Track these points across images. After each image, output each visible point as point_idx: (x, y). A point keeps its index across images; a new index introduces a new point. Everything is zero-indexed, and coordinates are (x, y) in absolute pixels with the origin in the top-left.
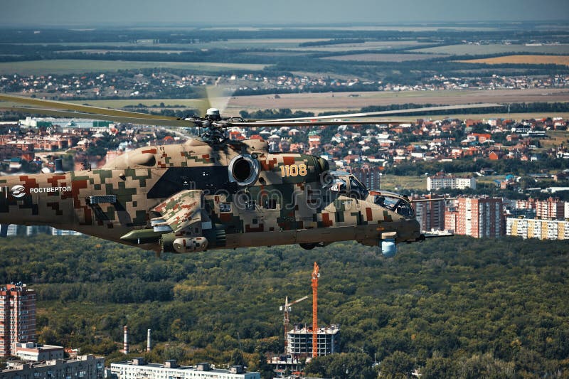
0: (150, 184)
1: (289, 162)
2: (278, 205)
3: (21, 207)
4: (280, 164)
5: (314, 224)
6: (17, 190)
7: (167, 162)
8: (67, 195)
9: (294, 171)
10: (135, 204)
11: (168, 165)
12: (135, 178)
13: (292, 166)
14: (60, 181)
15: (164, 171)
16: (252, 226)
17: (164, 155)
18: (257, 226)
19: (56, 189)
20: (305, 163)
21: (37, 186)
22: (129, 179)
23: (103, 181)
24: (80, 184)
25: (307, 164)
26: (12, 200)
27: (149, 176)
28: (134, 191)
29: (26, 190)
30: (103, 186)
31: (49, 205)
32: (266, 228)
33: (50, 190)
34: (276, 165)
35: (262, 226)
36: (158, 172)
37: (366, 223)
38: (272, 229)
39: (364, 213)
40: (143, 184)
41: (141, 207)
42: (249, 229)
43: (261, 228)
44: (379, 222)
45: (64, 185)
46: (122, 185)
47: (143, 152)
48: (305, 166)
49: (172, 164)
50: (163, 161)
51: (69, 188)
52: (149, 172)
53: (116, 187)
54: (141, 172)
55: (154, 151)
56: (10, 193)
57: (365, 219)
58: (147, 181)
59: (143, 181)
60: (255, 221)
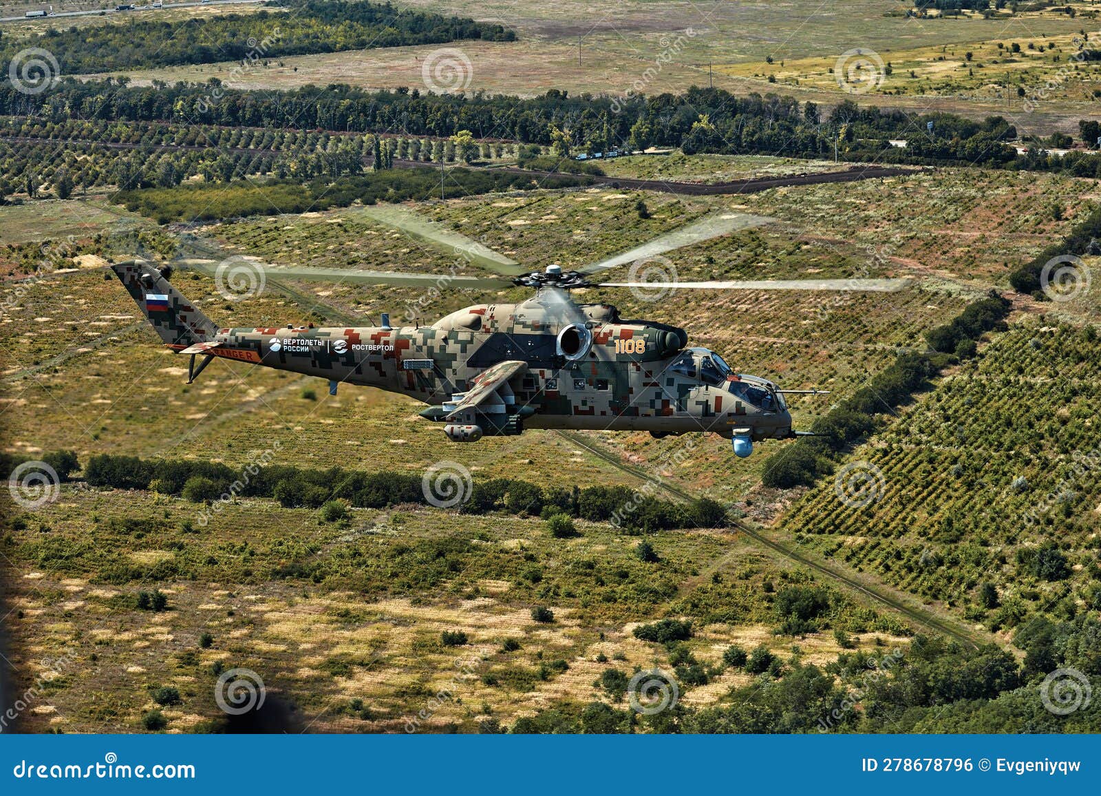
0: (472, 350)
1: (626, 335)
2: (610, 387)
3: (343, 364)
4: (616, 338)
5: (652, 412)
6: (339, 344)
7: (492, 326)
8: (389, 355)
9: (630, 348)
10: (454, 371)
11: (492, 330)
12: (457, 342)
13: (629, 341)
14: (383, 339)
15: (488, 336)
16: (581, 408)
17: (492, 317)
18: (586, 408)
19: (379, 347)
20: (645, 339)
21: (359, 342)
22: (451, 342)
23: (425, 343)
24: (402, 343)
25: (646, 340)
26: (334, 355)
27: (471, 342)
28: (454, 357)
29: (348, 346)
30: (425, 348)
31: (372, 364)
32: (597, 411)
33: (372, 347)
34: (610, 339)
35: (592, 408)
36: (482, 337)
37: (713, 415)
38: (603, 413)
39: (712, 403)
40: (464, 350)
41: (460, 376)
42: (578, 412)
43: (591, 411)
44: (730, 414)
45: (386, 343)
46: (443, 348)
47: (472, 312)
48: (643, 342)
49: (497, 329)
50: (488, 326)
51: (391, 348)
52: (472, 337)
53: (437, 350)
54: (464, 336)
55: (482, 312)
56: (332, 348)
57: (712, 410)
58: (469, 346)
59: (464, 345)
60: (584, 403)
